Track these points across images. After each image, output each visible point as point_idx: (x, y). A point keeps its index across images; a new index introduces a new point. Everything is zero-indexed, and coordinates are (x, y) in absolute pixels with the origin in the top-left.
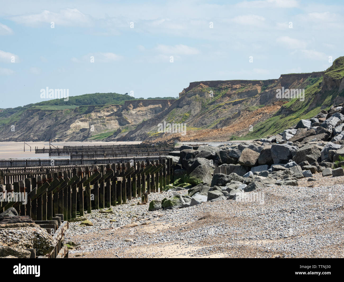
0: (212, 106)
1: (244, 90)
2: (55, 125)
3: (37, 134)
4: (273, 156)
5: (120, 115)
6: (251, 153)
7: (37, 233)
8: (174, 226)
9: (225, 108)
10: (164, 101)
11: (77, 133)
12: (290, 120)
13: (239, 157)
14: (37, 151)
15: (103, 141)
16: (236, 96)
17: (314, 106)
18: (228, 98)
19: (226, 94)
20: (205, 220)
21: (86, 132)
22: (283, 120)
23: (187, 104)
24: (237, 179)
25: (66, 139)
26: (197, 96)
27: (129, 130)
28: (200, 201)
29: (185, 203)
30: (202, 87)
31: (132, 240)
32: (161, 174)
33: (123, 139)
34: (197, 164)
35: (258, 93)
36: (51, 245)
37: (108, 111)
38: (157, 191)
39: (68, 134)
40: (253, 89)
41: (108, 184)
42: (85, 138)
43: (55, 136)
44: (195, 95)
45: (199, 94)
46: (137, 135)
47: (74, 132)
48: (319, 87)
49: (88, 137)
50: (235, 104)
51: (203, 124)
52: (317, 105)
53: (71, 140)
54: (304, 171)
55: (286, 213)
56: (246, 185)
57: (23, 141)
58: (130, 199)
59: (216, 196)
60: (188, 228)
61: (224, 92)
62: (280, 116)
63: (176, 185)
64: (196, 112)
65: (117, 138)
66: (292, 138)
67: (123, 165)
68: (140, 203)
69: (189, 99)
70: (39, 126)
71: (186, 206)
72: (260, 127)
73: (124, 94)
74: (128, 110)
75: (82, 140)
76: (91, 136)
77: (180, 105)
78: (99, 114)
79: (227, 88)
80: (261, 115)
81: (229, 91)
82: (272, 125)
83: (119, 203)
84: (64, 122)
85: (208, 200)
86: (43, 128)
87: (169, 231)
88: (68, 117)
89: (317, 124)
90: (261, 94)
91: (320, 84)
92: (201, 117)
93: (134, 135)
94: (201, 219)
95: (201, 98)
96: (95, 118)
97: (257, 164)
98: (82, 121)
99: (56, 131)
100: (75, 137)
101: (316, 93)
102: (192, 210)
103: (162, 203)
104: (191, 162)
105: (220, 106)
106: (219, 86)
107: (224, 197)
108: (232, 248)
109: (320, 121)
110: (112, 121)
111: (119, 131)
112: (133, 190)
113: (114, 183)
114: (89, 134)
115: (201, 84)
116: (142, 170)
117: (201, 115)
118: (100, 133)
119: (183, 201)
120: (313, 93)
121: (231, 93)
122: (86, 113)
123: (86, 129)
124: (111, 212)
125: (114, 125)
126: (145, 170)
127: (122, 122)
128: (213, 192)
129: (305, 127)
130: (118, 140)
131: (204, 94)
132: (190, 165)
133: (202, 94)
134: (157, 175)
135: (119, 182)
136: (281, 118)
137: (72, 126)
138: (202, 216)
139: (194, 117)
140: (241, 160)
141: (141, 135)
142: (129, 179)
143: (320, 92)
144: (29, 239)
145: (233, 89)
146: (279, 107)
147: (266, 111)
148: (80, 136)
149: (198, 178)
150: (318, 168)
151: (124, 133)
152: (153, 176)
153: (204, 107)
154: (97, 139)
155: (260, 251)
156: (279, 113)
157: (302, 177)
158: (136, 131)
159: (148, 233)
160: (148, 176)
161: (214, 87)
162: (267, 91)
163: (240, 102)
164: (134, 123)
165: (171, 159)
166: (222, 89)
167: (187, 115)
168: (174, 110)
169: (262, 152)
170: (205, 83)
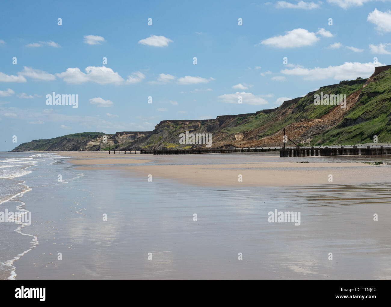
0: (175, 133)
1: (192, 125)
2: (78, 144)
3: (68, 148)
5: (115, 139)
11: (92, 147)
16: (187, 128)
18: (183, 129)
19: (181, 127)
21: (97, 147)
23: (160, 132)
25: (86, 150)
26: (166, 127)
30: (168, 123)
35: (199, 127)
39: (86, 147)
40: (197, 124)
42: (97, 150)
44: (165, 127)
45: (167, 127)
46: (133, 147)
47: (89, 147)
49: (99, 149)
50: (190, 131)
51: (175, 142)
61: (180, 126)
64: (166, 136)
65: (119, 149)
69: (162, 129)
70: (68, 144)
74: (118, 136)
76: (101, 149)
77: (156, 132)
79: (181, 124)
84: (84, 142)
88: (85, 140)
92: (170, 138)
93: (131, 148)
95: (168, 129)
98: (93, 142)
99: (80, 146)
100: (92, 149)
105: (181, 133)
106: (177, 122)
110: (111, 141)
114: (99, 147)
118: (105, 147)
121: (184, 126)
123: (97, 145)
125: (112, 143)
127: (116, 142)
131: (169, 127)
133: (168, 127)
137: (88, 144)
139: (165, 138)
141: (136, 147)
145: (185, 124)
148: (94, 149)
153: (170, 133)
154: (105, 150)
161: (174, 123)
163: (194, 130)
164: (121, 143)
166: (179, 124)
167: (161, 137)
168: (153, 135)
170: (170, 121)
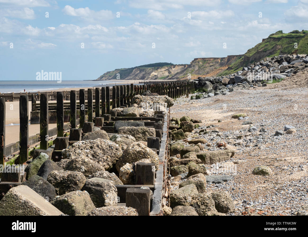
0: (202, 67)
1: (214, 61)
2: (145, 74)
3: (139, 77)
4: (235, 80)
5: (169, 70)
6: (226, 79)
7: (166, 98)
8: (205, 104)
9: (207, 68)
10: (185, 65)
11: (153, 77)
12: (231, 72)
13: (222, 81)
14: (140, 83)
15: (162, 79)
16: (211, 63)
17: (240, 66)
18: (208, 64)
20: (218, 101)
21: (157, 76)
22: (229, 72)
23: (193, 66)
24: (225, 88)
25: (150, 79)
27: (172, 76)
28: (211, 96)
29: (205, 97)
31: (189, 109)
32: (192, 87)
33: (170, 79)
34: (205, 84)
36: (172, 103)
37: (164, 69)
38: (191, 94)
39: (150, 77)
41: (174, 90)
42: (156, 79)
43: (145, 78)
44: (196, 63)
47: (152, 77)
48: (242, 60)
49: (157, 78)
50: (211, 66)
52: (242, 66)
53: (151, 79)
54: (250, 85)
55: (252, 98)
56: (229, 90)
57: (134, 80)
58: (181, 96)
59: (218, 94)
60: (211, 105)
62: (228, 70)
63: (198, 92)
64: (197, 69)
65: (167, 78)
66: (241, 74)
67: (179, 83)
68: (186, 97)
69: (194, 64)
70: (139, 74)
71: (206, 98)
72: (221, 74)
73: (170, 63)
74: (171, 68)
75: (155, 79)
77: (191, 67)
78: (161, 70)
79: (208, 61)
80: (221, 70)
81: (208, 62)
82: (225, 74)
83: (178, 97)
84: (149, 73)
85: (214, 95)
86: (141, 75)
87: (203, 105)
88: (150, 71)
89: (250, 69)
90: (220, 63)
91: (243, 59)
94: (216, 101)
95: (198, 64)
96: (160, 71)
97: (229, 83)
98: (155, 72)
99: (146, 76)
100: (152, 78)
101: (241, 62)
102: (210, 98)
103: (196, 97)
104: (203, 83)
105: (205, 67)
107: (221, 94)
108: (237, 110)
109: (251, 68)
110: (166, 72)
111: (168, 76)
112: (183, 93)
113: (176, 89)
115: (198, 59)
116: (186, 85)
117: (199, 70)
118: (161, 77)
119: (204, 96)
120: (240, 62)
122: (156, 69)
123: (156, 75)
124: (176, 100)
125: (167, 74)
126: (187, 85)
127: (170, 72)
128: (216, 92)
129: (246, 70)
130: (168, 79)
132: (203, 84)
133: (198, 62)
134: (190, 87)
135: (178, 89)
136: (228, 71)
137: (151, 74)
138: (216, 100)
139: (196, 71)
140: (222, 82)
141: (176, 77)
142: (181, 89)
143: (243, 62)
144: (163, 100)
145: (210, 61)
146: (227, 67)
147: (222, 69)
148: (154, 78)
149: (206, 89)
150: (255, 84)
151: (170, 77)
152: (189, 88)
153: (199, 67)
154: (161, 79)
155: (250, 111)
156: (228, 69)
157: (250, 87)
158: (174, 76)
159: (195, 107)
160: (188, 88)
161: (203, 60)
162: (222, 61)
163: (213, 66)
164: (174, 73)
165: (195, 82)
166: (206, 61)
167: (193, 70)
168: (188, 68)
169: (231, 79)
